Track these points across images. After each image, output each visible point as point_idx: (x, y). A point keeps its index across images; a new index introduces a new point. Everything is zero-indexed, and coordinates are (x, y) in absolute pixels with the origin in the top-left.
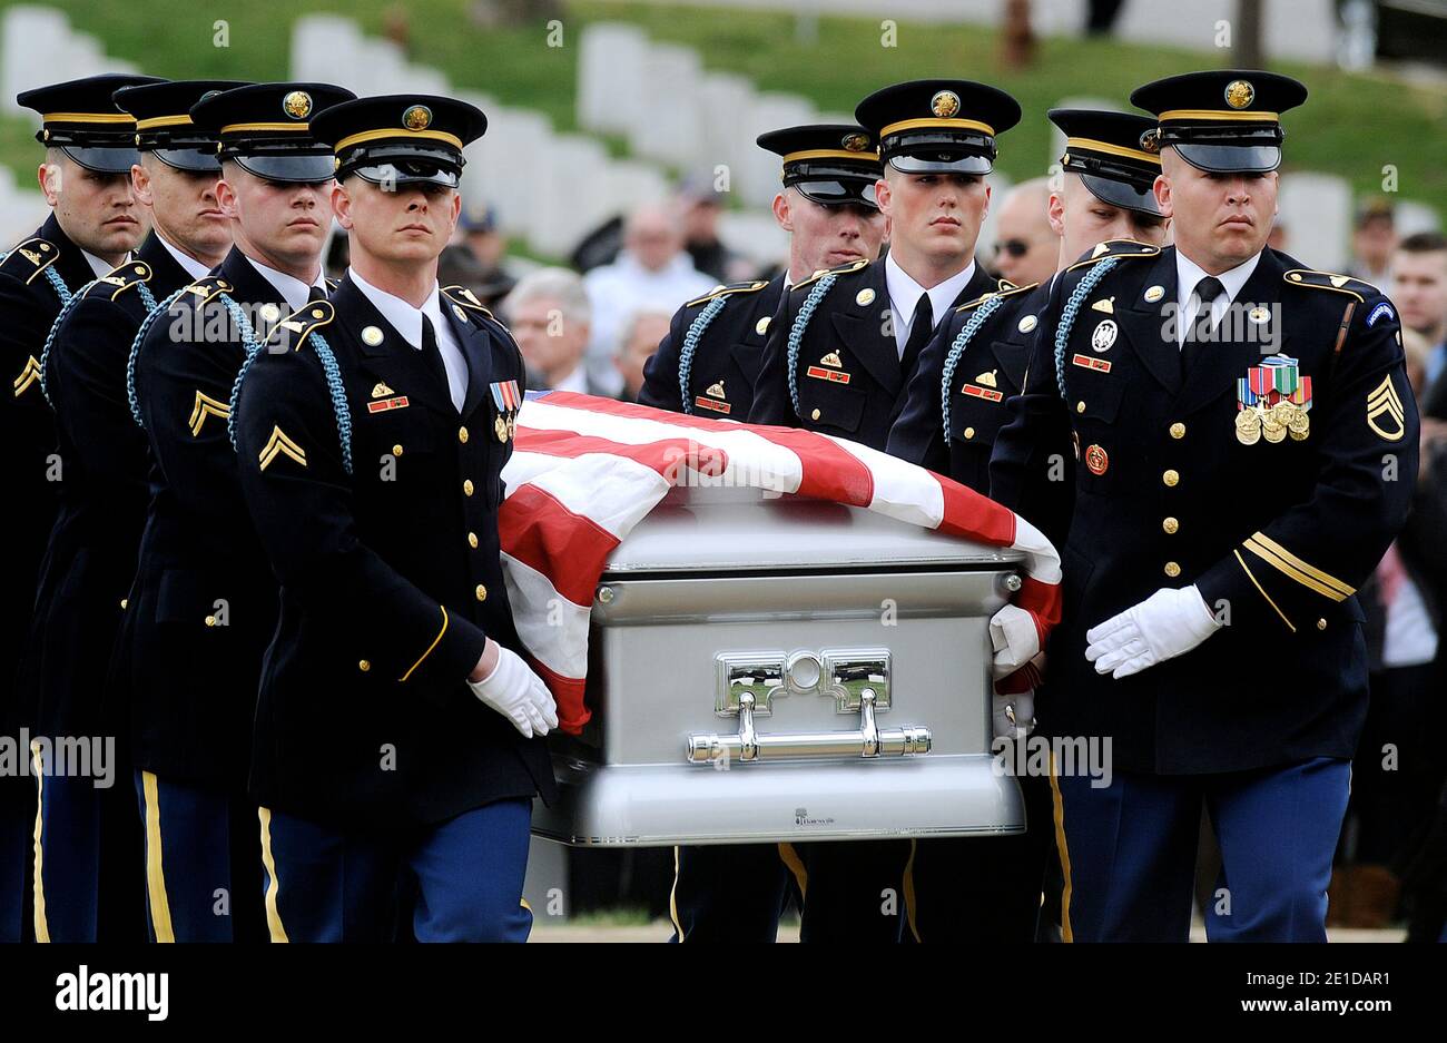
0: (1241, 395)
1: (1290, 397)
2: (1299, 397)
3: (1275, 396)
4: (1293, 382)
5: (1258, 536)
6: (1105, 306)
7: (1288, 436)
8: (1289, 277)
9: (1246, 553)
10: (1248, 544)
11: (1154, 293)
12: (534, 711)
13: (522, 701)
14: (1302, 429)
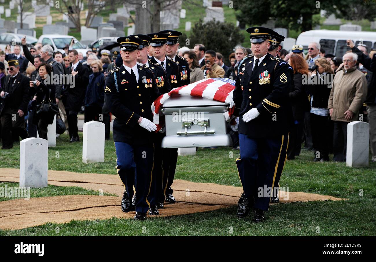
0: (260, 77)
1: (267, 77)
2: (268, 77)
3: (265, 77)
4: (267, 75)
5: (265, 99)
6: (244, 64)
7: (267, 83)
8: (271, 58)
9: (263, 102)
10: (264, 100)
11: (250, 62)
12: (151, 128)
13: (148, 126)
14: (269, 82)
